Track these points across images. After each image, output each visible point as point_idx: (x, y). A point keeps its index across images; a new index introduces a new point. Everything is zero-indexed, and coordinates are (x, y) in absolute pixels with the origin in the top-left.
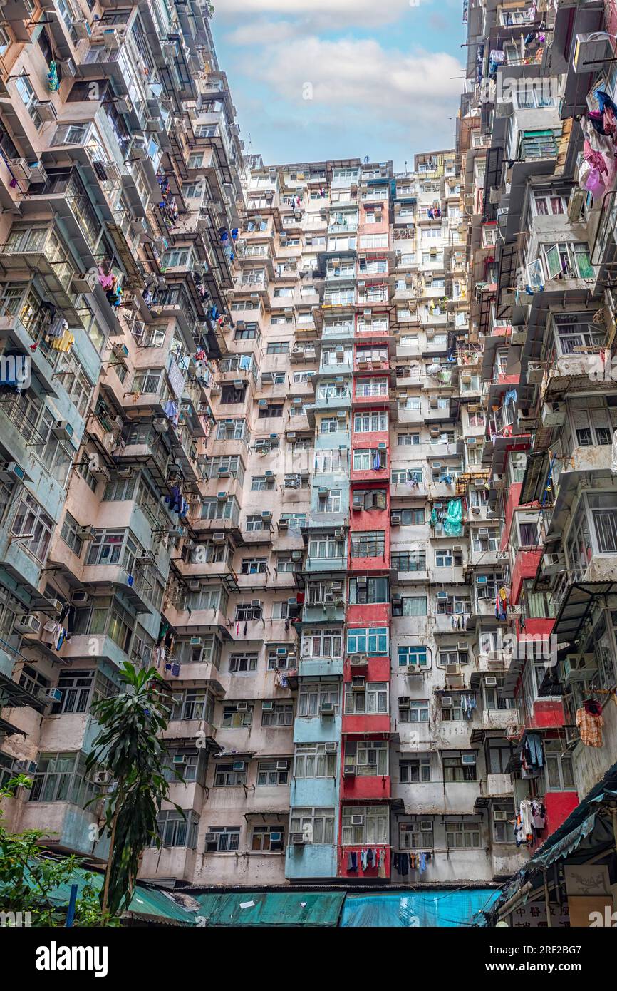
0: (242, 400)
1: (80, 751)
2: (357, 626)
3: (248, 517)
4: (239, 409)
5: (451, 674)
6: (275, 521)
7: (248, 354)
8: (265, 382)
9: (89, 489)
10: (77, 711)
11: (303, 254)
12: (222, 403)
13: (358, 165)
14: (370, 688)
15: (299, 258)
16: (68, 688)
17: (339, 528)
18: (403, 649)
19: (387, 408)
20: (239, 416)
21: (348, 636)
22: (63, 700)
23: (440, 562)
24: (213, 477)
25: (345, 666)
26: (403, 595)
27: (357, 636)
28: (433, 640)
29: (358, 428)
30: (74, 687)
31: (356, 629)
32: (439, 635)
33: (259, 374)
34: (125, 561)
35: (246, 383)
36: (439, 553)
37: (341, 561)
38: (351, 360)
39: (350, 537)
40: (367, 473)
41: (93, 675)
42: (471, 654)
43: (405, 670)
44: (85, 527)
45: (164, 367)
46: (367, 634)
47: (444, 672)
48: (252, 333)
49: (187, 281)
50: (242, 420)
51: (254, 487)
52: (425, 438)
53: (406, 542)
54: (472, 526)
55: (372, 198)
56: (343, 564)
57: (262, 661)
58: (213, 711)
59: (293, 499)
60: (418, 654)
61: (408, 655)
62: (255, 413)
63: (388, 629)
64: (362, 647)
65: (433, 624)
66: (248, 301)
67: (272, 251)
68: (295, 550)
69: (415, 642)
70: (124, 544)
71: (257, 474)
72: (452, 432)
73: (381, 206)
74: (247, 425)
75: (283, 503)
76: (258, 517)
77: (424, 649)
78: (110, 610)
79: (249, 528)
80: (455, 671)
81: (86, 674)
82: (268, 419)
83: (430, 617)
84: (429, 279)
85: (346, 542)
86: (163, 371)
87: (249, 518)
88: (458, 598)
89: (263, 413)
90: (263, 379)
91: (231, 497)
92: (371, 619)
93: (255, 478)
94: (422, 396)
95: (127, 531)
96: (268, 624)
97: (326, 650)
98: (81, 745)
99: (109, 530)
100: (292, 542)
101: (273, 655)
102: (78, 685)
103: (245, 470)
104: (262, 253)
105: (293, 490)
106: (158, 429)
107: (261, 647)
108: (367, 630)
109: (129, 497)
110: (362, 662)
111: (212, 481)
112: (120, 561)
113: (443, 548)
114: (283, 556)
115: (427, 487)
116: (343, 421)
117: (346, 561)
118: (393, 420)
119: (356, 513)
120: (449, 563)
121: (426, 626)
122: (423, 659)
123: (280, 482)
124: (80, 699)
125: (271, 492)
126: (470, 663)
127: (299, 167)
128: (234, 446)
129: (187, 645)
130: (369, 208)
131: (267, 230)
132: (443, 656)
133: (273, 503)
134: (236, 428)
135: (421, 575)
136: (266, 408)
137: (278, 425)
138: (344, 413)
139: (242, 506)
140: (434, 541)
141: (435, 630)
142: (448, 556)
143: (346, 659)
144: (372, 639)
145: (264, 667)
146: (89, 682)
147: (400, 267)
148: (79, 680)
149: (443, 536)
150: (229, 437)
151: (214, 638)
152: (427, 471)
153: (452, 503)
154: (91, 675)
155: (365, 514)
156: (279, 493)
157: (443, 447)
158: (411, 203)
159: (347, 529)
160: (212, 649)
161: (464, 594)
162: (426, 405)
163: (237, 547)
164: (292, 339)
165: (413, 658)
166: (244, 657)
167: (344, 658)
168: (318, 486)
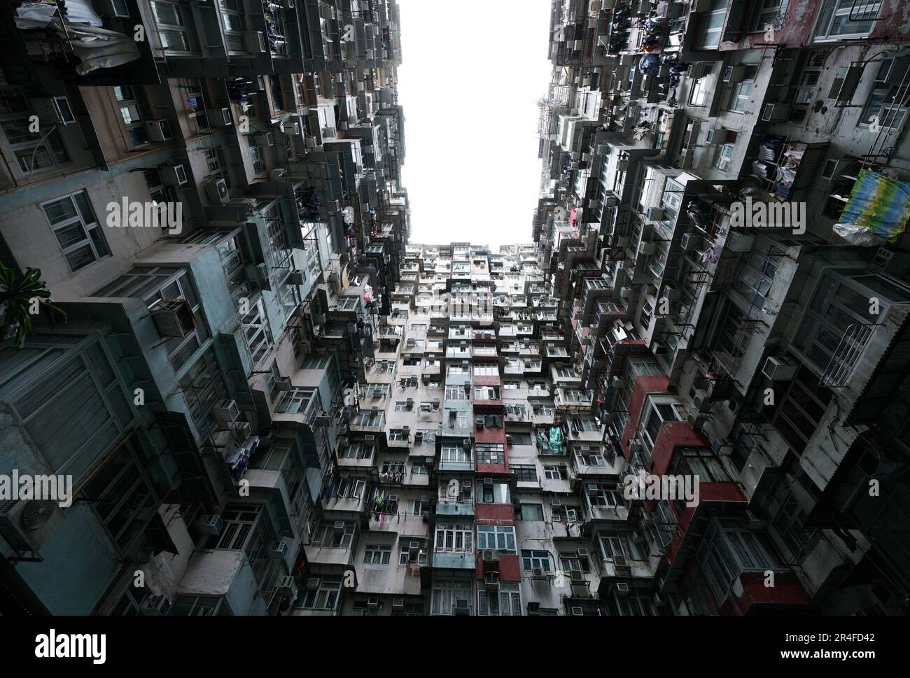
0: (395, 351)
1: (223, 596)
2: (486, 523)
3: (391, 430)
4: (391, 356)
5: (577, 581)
6: (413, 434)
7: (401, 326)
8: (409, 345)
9: (293, 353)
10: (233, 548)
11: (436, 283)
12: (380, 352)
13: (469, 246)
14: (503, 587)
15: (433, 284)
16: (230, 522)
17: (467, 438)
18: (526, 553)
19: (497, 362)
20: (392, 360)
21: (478, 532)
22: (221, 533)
23: (548, 476)
24: (368, 397)
25: (477, 562)
26: (522, 501)
27: (486, 533)
28: (553, 546)
30: (237, 521)
31: (486, 526)
32: (557, 540)
33: (406, 340)
34: (309, 412)
35: (398, 341)
36: (546, 468)
37: (468, 464)
38: (469, 334)
39: (475, 446)
40: (486, 401)
41: (259, 510)
42: (591, 562)
43: (530, 574)
44: (284, 378)
45: (359, 296)
46: (496, 531)
48: (403, 316)
49: (379, 259)
50: (393, 363)
51: (397, 409)
52: (524, 385)
53: (518, 458)
54: (573, 444)
55: (479, 258)
56: (470, 467)
57: (395, 555)
58: (343, 604)
59: (426, 420)
60: (540, 559)
61: (531, 558)
62: (401, 362)
63: (514, 528)
64: (492, 544)
65: (551, 530)
66: (402, 299)
67: (418, 278)
68: (428, 457)
69: (535, 546)
70: (311, 399)
71: (400, 400)
72: (544, 383)
73: (484, 262)
74: (396, 367)
75: (419, 422)
76: (398, 431)
77: (545, 553)
78: (289, 450)
79: (392, 437)
80: (579, 578)
81: (253, 509)
82: (410, 366)
83: (547, 523)
84: (515, 299)
85: (472, 451)
86: (358, 299)
87: (392, 431)
88: (569, 508)
89: (406, 363)
90: (408, 342)
91: (381, 411)
92: (498, 517)
93: (398, 403)
94: (518, 360)
95: (316, 390)
96: (402, 519)
97: (459, 544)
98: (227, 588)
99: (301, 388)
100: (427, 450)
101: (405, 549)
102: (241, 519)
103: (391, 397)
104: (413, 278)
105: (427, 413)
106: (350, 331)
107: (395, 540)
108: (495, 527)
109: (321, 367)
110: (494, 557)
111: (367, 399)
112: (306, 412)
113: (549, 464)
114: (419, 461)
115: (530, 417)
117: (472, 464)
118: (501, 371)
119: (479, 428)
120: (556, 477)
121: (544, 531)
122: (546, 564)
123: (417, 406)
124: (239, 535)
125: (410, 413)
126: (592, 571)
127: (434, 247)
128: (385, 378)
129: (331, 529)
130: (477, 263)
131: (416, 268)
132: (564, 561)
133: (411, 420)
134: (388, 367)
135: (535, 485)
136: (409, 360)
137: (418, 370)
138: (467, 362)
139: (387, 422)
140: (540, 457)
141: (553, 535)
142: (554, 471)
143: (478, 554)
144: (501, 537)
145: (396, 561)
146: (252, 517)
147: (496, 291)
148: (243, 514)
149: (550, 454)
150: (382, 372)
151: (355, 525)
152: (528, 407)
153: (553, 429)
154: (257, 509)
155: (486, 431)
156: (416, 414)
157: (538, 391)
158: (500, 265)
159: (473, 439)
160: (352, 535)
161: (574, 503)
162: (522, 365)
163: (381, 451)
164: (428, 324)
165: (536, 562)
166: (378, 550)
167: (475, 553)
168: (448, 408)
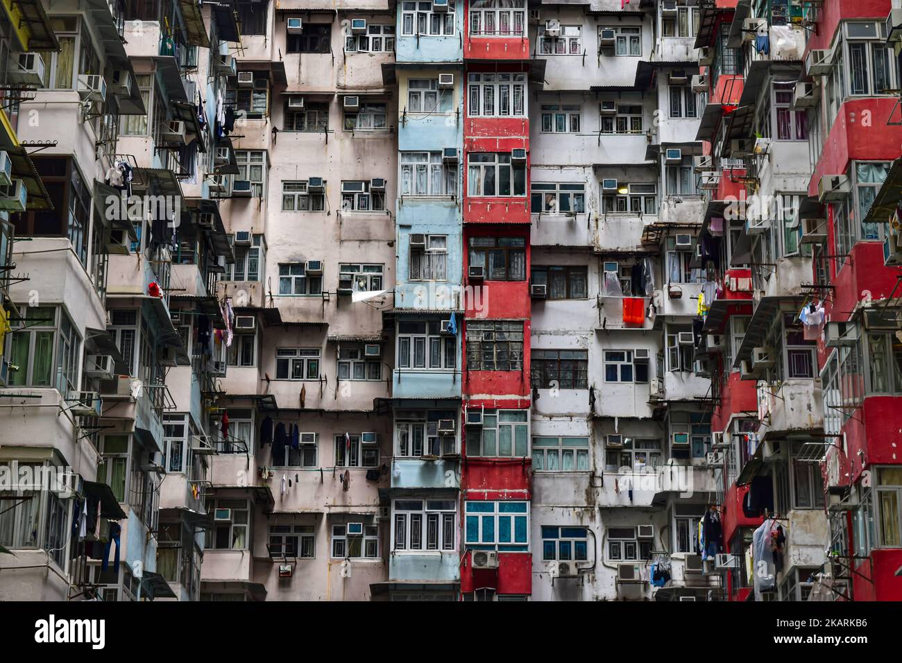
2: (479, 497)
3: (280, 265)
5: (626, 579)
6: (330, 280)
17: (446, 316)
18: (549, 531)
19: (527, 68)
21: (467, 514)
23: (611, 375)
25: (463, 568)
27: (480, 515)
28: (598, 519)
29: (475, 107)
31: (480, 502)
32: (608, 512)
36: (611, 356)
37: (451, 377)
39: (464, 331)
42: (658, 545)
43: (553, 568)
46: (496, 514)
47: (615, 573)
51: (287, 202)
53: (556, 333)
56: (454, 383)
59: (360, 234)
60: (573, 541)
61: (557, 541)
63: (528, 503)
64: (489, 535)
65: (599, 490)
68: (368, 341)
69: (567, 519)
71: (292, 177)
75: (342, 241)
76: (298, 267)
77: (581, 531)
79: (286, 290)
80: (632, 576)
82: (304, 55)
83: (594, 476)
85: (459, 342)
87: (284, 268)
88: (640, 444)
89: (295, 41)
91: (257, 237)
92: (502, 485)
93: (288, 185)
94: (586, 24)
96: (328, 474)
97: (432, 537)
101: (340, 533)
105: (358, 215)
108: (497, 505)
110: (491, 563)
113: (616, 347)
115: (593, 224)
116: (448, 91)
117: (459, 377)
118: (536, 86)
120: (626, 377)
121: (588, 493)
122: (582, 553)
123: (333, 196)
125: (319, 216)
132: (614, 546)
133: (323, 242)
135: (581, 398)
136: (301, 32)
137: (324, 73)
138: (449, 76)
140: (603, 332)
141: (603, 502)
142: (625, 362)
143: (465, 553)
144: (505, 522)
145: (326, 552)
152: (592, 192)
156: (332, 219)
159: (460, 316)
165: (565, 547)
166: (292, 534)
167: (461, 553)
168: (409, 227)
